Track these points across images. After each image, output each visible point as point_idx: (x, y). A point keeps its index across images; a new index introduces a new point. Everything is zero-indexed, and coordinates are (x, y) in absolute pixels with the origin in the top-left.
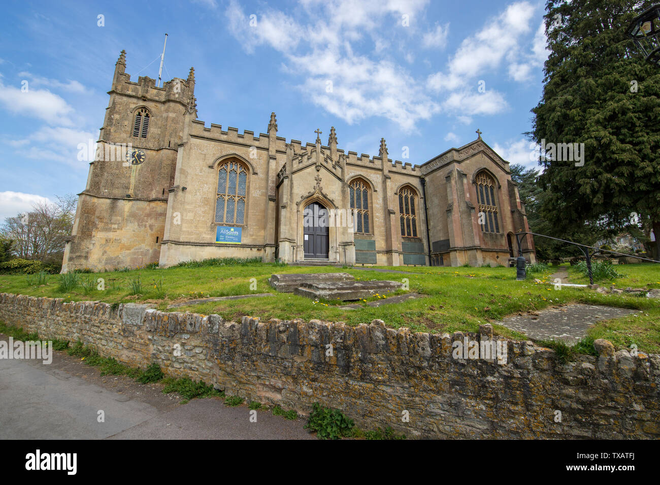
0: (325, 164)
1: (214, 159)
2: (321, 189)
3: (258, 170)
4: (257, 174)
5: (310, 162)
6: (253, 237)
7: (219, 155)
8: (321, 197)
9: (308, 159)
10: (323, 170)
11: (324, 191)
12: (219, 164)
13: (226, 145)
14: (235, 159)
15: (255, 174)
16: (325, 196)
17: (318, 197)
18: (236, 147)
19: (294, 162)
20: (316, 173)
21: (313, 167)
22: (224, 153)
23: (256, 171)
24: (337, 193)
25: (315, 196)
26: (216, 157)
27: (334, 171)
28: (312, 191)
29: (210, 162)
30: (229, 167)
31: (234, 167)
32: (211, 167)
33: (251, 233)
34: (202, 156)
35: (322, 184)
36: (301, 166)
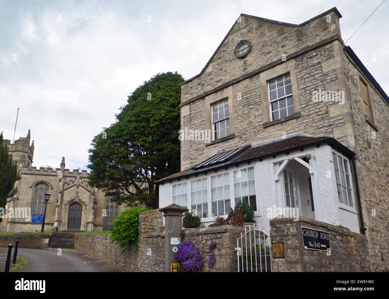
0: (82, 184)
1: (32, 183)
2: (78, 197)
3: (54, 187)
4: (53, 189)
5: (74, 184)
6: (50, 220)
7: (35, 181)
8: (78, 201)
9: (73, 183)
10: (80, 188)
11: (80, 198)
12: (35, 186)
13: (38, 176)
14: (42, 183)
15: (52, 189)
16: (80, 200)
17: (76, 201)
18: (43, 176)
19: (65, 185)
20: (76, 189)
21: (75, 187)
22: (37, 180)
23: (53, 187)
24: (87, 199)
25: (75, 200)
26: (33, 182)
27: (86, 187)
28: (73, 198)
29: (30, 185)
30: (39, 187)
31: (42, 186)
32: (31, 187)
33: (49, 218)
34: (27, 183)
35: (79, 194)
36: (69, 186)
